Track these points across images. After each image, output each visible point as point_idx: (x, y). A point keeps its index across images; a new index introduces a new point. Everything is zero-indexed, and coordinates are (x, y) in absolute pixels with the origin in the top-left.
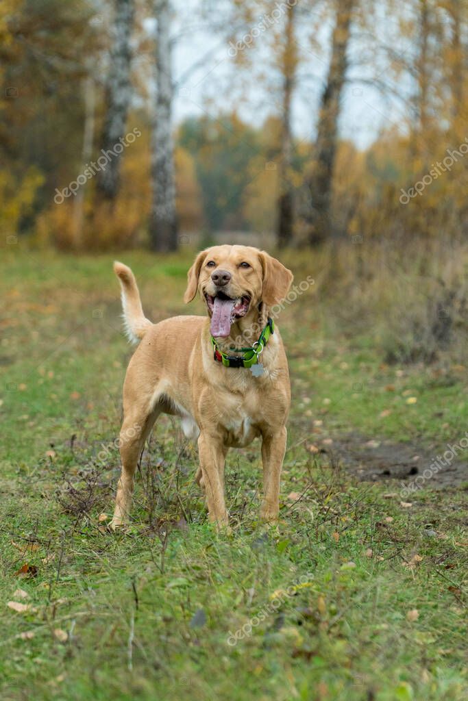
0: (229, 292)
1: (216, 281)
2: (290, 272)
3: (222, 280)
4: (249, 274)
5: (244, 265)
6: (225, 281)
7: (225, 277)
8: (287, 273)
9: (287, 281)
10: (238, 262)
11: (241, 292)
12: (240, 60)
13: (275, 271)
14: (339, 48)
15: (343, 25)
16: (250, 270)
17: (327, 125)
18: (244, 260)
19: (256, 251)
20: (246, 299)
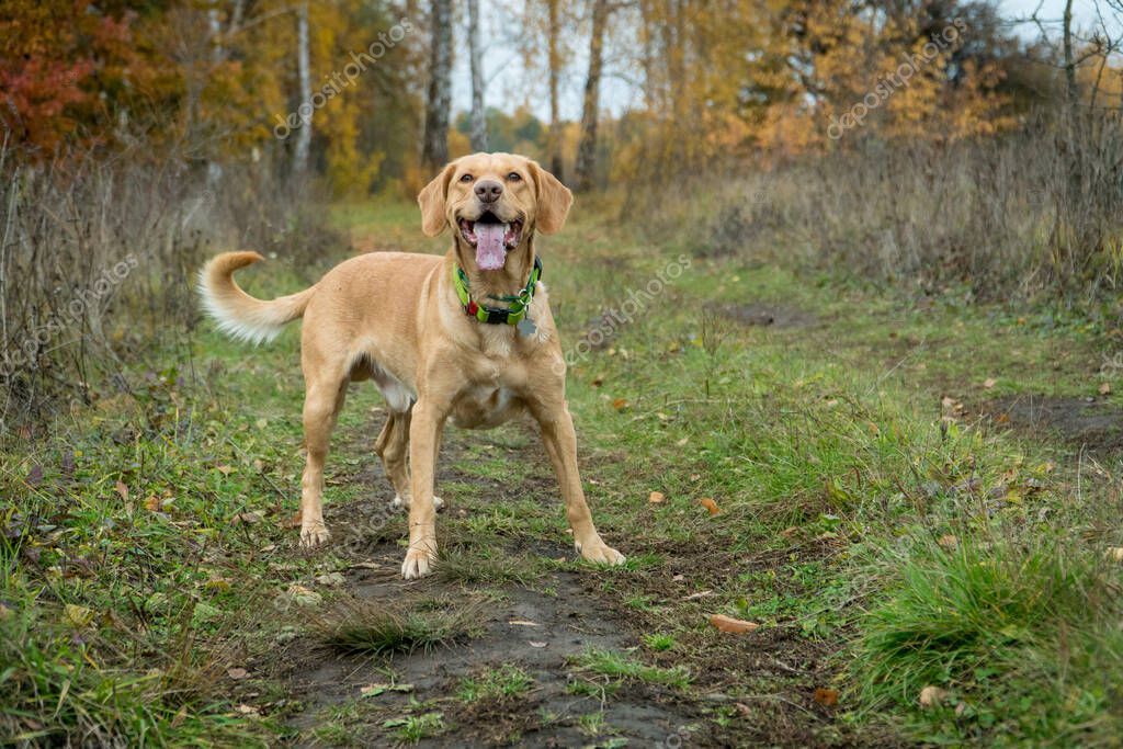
0: (500, 212)
1: (484, 195)
2: (568, 191)
3: (489, 195)
4: (520, 191)
5: (514, 177)
6: (494, 196)
7: (494, 190)
8: (565, 192)
9: (565, 204)
10: (506, 173)
11: (513, 215)
12: (528, 64)
13: (550, 188)
14: (596, 52)
15: (597, 35)
16: (521, 183)
17: (590, 107)
18: (514, 170)
19: (524, 159)
20: (517, 224)
